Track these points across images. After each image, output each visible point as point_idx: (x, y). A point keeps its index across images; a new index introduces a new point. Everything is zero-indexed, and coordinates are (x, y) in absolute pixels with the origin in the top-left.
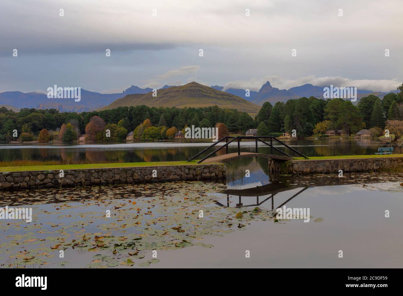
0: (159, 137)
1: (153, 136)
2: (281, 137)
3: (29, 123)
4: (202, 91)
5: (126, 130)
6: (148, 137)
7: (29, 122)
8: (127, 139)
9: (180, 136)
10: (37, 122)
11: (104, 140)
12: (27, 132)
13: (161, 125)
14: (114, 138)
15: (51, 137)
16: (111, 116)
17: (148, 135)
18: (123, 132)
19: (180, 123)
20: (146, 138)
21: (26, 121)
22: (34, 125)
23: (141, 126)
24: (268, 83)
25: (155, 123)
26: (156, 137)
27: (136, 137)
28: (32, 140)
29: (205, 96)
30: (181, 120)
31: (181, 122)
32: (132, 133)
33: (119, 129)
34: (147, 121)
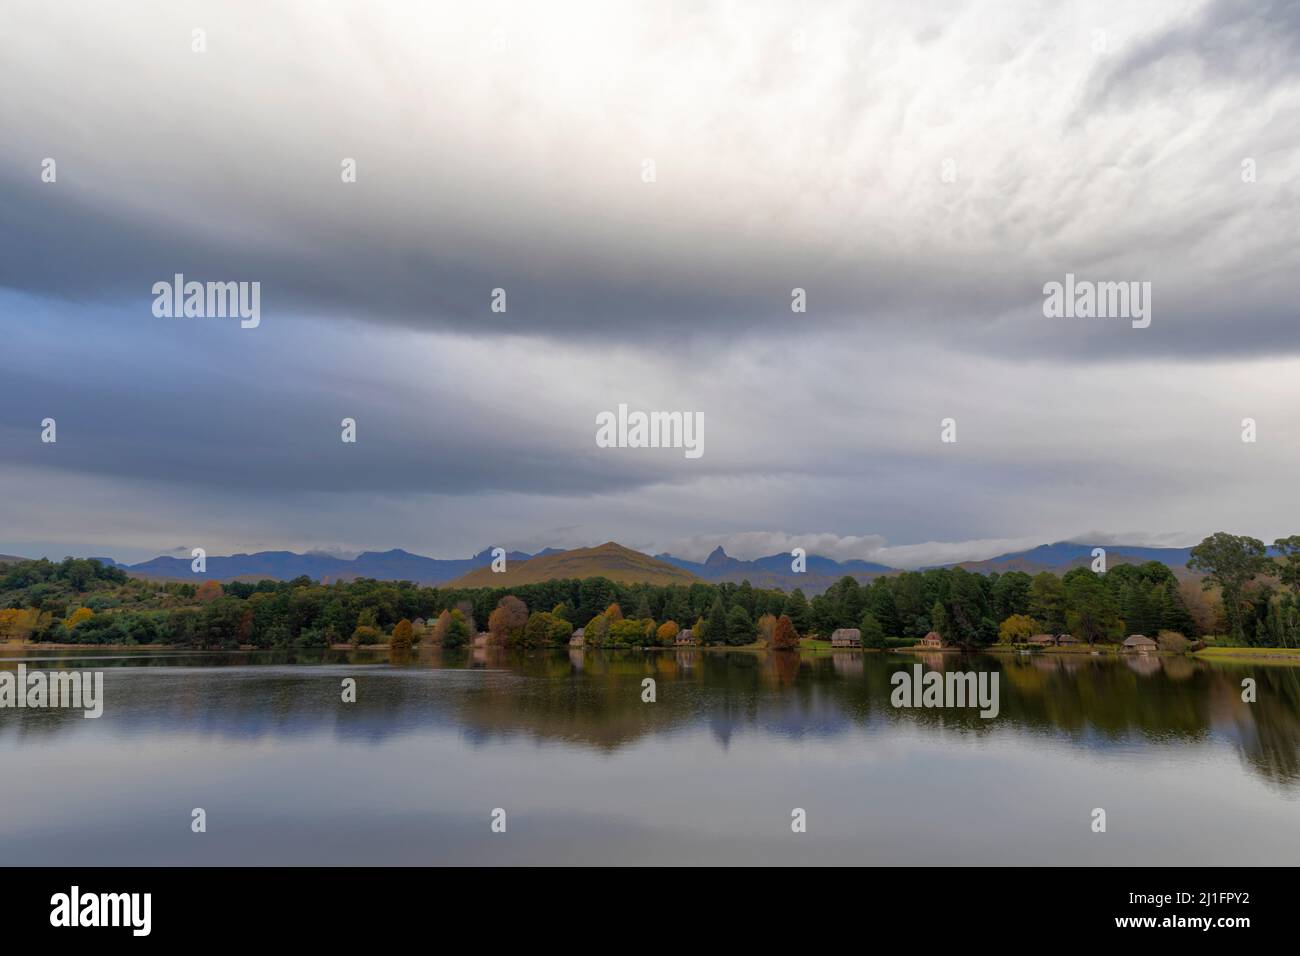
0: (642, 642)
1: (631, 638)
2: (919, 647)
3: (374, 607)
4: (627, 559)
5: (570, 625)
6: (620, 641)
7: (374, 604)
8: (571, 643)
9: (686, 640)
10: (389, 605)
11: (526, 645)
12: (367, 625)
13: (642, 618)
14: (547, 641)
15: (416, 636)
16: (538, 597)
17: (620, 636)
18: (564, 630)
19: (680, 615)
20: (617, 643)
21: (368, 603)
22: (381, 611)
23: (600, 618)
24: (720, 549)
25: (628, 610)
26: (636, 640)
27: (591, 641)
28: (377, 643)
29: (633, 567)
30: (681, 607)
31: (681, 611)
32: (580, 632)
33: (557, 623)
34: (613, 608)
